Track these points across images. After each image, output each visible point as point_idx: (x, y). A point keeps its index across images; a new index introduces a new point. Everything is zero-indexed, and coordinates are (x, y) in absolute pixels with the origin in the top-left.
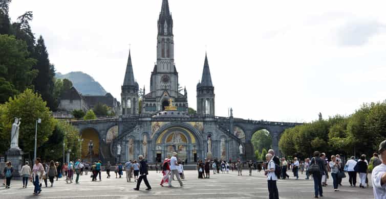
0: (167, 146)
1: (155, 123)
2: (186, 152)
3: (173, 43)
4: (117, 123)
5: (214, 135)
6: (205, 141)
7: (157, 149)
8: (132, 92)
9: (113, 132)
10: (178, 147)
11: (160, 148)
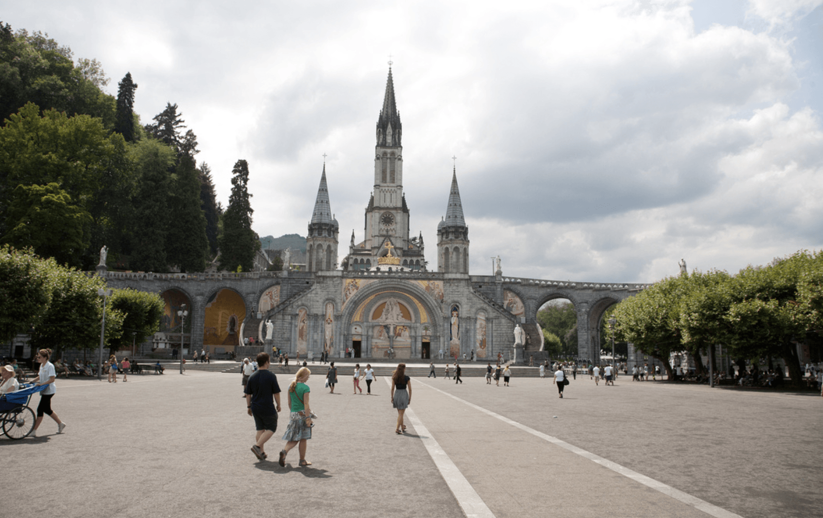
0: (373, 327)
1: (349, 281)
2: (409, 340)
3: (400, 159)
4: (280, 280)
5: (465, 306)
6: (447, 319)
7: (353, 331)
8: (325, 234)
9: (271, 298)
10: (395, 328)
11: (359, 330)
